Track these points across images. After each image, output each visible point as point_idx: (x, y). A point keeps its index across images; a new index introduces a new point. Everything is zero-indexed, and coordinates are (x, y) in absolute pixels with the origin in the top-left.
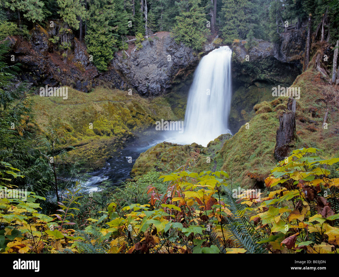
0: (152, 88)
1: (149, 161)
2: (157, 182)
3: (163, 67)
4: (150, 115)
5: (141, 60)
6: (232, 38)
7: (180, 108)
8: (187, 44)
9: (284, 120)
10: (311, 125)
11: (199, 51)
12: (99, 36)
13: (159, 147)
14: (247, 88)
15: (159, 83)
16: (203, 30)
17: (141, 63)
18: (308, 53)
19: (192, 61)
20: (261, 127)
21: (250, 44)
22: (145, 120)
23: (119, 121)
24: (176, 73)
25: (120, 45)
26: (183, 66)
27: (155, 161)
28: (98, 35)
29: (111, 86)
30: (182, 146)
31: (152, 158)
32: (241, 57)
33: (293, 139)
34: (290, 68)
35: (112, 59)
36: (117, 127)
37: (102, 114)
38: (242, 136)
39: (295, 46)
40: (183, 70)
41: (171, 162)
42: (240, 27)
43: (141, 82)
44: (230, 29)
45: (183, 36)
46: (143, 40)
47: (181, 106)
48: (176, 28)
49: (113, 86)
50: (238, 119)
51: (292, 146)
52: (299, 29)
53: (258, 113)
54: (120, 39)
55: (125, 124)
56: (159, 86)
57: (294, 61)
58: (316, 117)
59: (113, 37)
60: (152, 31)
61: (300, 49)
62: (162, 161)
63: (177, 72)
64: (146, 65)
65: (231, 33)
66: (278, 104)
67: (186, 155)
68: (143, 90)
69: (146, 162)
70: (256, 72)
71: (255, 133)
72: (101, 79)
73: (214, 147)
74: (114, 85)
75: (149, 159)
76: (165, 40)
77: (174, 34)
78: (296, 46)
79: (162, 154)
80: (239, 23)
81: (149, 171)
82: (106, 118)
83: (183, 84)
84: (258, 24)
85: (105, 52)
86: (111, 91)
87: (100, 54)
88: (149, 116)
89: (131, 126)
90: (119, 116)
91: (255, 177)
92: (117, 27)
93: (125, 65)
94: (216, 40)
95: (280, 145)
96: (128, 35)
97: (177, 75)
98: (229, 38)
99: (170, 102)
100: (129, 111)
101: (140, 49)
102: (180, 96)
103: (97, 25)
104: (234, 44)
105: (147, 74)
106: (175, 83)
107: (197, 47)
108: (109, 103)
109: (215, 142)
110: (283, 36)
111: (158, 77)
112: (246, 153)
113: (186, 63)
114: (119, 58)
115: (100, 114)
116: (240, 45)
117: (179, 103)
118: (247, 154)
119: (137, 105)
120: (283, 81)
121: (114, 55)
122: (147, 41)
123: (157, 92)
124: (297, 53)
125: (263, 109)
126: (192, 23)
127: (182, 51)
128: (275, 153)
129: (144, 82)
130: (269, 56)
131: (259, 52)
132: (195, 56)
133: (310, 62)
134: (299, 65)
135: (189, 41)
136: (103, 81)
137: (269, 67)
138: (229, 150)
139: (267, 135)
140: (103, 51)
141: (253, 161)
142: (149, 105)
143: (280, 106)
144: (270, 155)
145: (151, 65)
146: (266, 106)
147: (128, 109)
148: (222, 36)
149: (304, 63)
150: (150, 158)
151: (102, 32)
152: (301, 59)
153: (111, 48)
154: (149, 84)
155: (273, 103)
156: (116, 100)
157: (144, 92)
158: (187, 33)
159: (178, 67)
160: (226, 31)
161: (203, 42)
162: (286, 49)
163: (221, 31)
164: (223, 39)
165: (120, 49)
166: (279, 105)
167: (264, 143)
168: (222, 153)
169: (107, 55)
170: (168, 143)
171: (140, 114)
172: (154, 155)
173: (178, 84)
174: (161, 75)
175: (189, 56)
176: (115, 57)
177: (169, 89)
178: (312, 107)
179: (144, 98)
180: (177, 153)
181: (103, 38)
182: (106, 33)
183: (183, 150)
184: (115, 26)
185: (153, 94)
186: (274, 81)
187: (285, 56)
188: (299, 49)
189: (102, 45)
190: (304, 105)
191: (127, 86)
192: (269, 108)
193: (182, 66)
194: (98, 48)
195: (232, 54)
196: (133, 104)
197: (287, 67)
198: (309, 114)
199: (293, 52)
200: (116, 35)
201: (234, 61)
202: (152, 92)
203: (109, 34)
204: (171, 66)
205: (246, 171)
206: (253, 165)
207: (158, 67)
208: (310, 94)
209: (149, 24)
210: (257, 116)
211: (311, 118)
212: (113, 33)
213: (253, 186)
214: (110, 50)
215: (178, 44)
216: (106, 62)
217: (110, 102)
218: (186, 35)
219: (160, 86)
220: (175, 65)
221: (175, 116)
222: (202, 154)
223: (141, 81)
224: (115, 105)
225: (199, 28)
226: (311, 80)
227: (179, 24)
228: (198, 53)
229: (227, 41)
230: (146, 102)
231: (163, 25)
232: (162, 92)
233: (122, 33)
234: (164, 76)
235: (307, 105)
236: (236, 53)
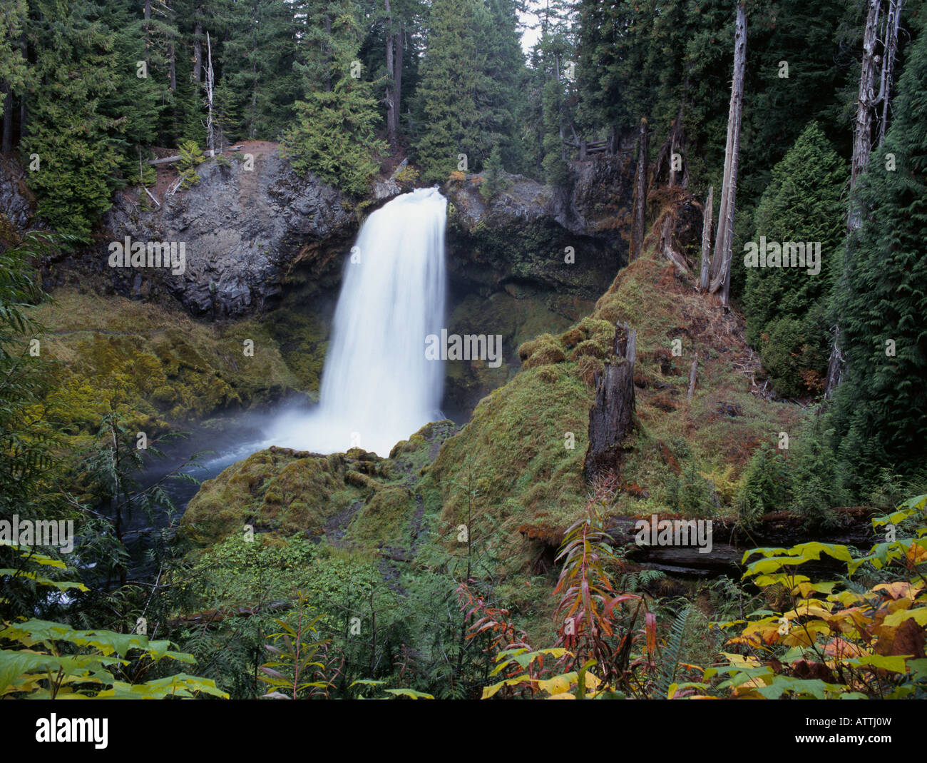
0: (224, 297)
1: (228, 504)
2: (258, 563)
3: (258, 237)
4: (221, 372)
5: (195, 215)
6: (444, 168)
7: (304, 351)
8: (325, 178)
9: (607, 381)
10: (662, 394)
11: (358, 197)
12: (66, 141)
13: (258, 463)
14: (485, 298)
15: (245, 283)
16: (370, 144)
17: (195, 223)
18: (640, 212)
19: (338, 224)
20: (540, 400)
21: (492, 185)
22: (205, 386)
23: (128, 390)
24: (295, 256)
25: (133, 170)
26: (315, 236)
27: (247, 502)
28: (63, 138)
29: (104, 288)
30: (324, 456)
31: (238, 494)
32: (470, 217)
33: (630, 432)
34: (594, 250)
35: (106, 209)
36: (122, 407)
37: (75, 370)
38: (491, 425)
39: (606, 195)
40: (315, 249)
41: (294, 505)
42: (463, 141)
43: (192, 278)
44: (441, 145)
45: (316, 156)
46: (201, 160)
47: (308, 347)
48: (296, 132)
49: (108, 287)
50: (464, 381)
51: (630, 450)
52: (615, 153)
53: (531, 365)
54: (131, 154)
55: (147, 400)
56: (245, 289)
57: (605, 231)
58: (671, 375)
59: (112, 148)
60: (226, 136)
61: (620, 204)
62: (269, 501)
63: (298, 253)
64: (209, 232)
65: (441, 153)
66: (580, 340)
67: (334, 482)
68: (198, 301)
69: (221, 509)
70: (508, 258)
71: (527, 418)
72: (71, 268)
73: (410, 457)
74: (111, 284)
75: (229, 498)
76: (264, 164)
77: (289, 149)
78: (610, 196)
79: (267, 483)
80: (461, 129)
81: (230, 532)
82: (88, 381)
83: (314, 286)
84: (509, 135)
85: (85, 189)
86: (104, 302)
87: (69, 193)
88: (218, 375)
89: (165, 404)
90: (126, 376)
91: (540, 535)
92: (124, 120)
93: (147, 230)
94: (402, 171)
95: (601, 448)
96: (155, 143)
97: (297, 260)
98: (435, 167)
99: (278, 336)
100: (159, 360)
101: (193, 185)
102: (305, 320)
103: (61, 111)
104: (452, 184)
105: (210, 256)
106: (292, 282)
107: (353, 187)
108: (98, 337)
109: (411, 444)
110: (577, 169)
111: (243, 266)
112: (505, 470)
113: (324, 229)
114: (129, 209)
115: (67, 372)
116: (467, 186)
117: (302, 339)
118: (508, 475)
119: (183, 343)
120: (576, 281)
121: (112, 199)
122: (214, 164)
123: (241, 307)
124: (611, 212)
125: (542, 354)
126: (342, 121)
127: (312, 196)
128: (585, 468)
129: (203, 278)
130: (543, 218)
131: (516, 207)
132: (348, 211)
133: (648, 236)
134: (616, 242)
135: (332, 170)
136: (77, 274)
137: (543, 244)
138: (457, 466)
139: (557, 423)
140: (79, 187)
141: (528, 492)
142: (216, 343)
143: (585, 346)
144: (574, 475)
145: (223, 232)
146: (549, 345)
147: (154, 356)
148: (418, 162)
149: (633, 238)
150: (231, 495)
151: (76, 130)
152: (621, 226)
153: (103, 178)
154: (217, 285)
155: (566, 338)
156: (119, 328)
157: (202, 305)
158: (327, 148)
159: (299, 239)
160: (429, 148)
161: (371, 175)
162: (585, 202)
163: (415, 149)
164: (419, 168)
165: (131, 184)
166: (582, 344)
167: (551, 442)
168: (436, 475)
169: (92, 197)
170: (282, 451)
171: (192, 369)
172: (244, 485)
173: (300, 286)
174: (251, 260)
175: (331, 209)
176: (115, 204)
177: (275, 301)
178: (660, 348)
179: (202, 323)
180: (311, 476)
181: (79, 149)
182: (91, 134)
183: (325, 469)
184: (116, 118)
185: (227, 313)
186: (555, 281)
187: (581, 219)
188: (616, 202)
189: (76, 170)
190: (642, 343)
191: (153, 288)
192: (557, 352)
193: (311, 237)
194: (65, 176)
195: (448, 208)
196: (169, 341)
197: (586, 248)
198: (655, 366)
199: (603, 211)
200: (120, 141)
201: (453, 227)
202: (226, 307)
203: (99, 140)
204: (282, 234)
205: (510, 519)
206: (528, 503)
207: (243, 238)
208: (653, 315)
209: (217, 117)
210: (528, 373)
211: (659, 376)
212: (111, 136)
213: (536, 560)
214: (103, 185)
215: (300, 178)
216: (88, 218)
217: (101, 334)
218: (323, 154)
219: (249, 291)
220: (293, 233)
221: (293, 375)
222: (380, 479)
223: (194, 275)
224: (114, 343)
225: (360, 137)
226: (654, 281)
227: (305, 122)
228: (357, 202)
229: (430, 174)
230: (207, 335)
231: (257, 122)
232: (255, 306)
233: (137, 137)
234: (262, 264)
235: (647, 344)
236: (457, 206)
